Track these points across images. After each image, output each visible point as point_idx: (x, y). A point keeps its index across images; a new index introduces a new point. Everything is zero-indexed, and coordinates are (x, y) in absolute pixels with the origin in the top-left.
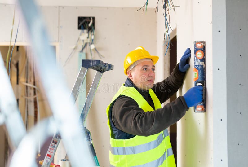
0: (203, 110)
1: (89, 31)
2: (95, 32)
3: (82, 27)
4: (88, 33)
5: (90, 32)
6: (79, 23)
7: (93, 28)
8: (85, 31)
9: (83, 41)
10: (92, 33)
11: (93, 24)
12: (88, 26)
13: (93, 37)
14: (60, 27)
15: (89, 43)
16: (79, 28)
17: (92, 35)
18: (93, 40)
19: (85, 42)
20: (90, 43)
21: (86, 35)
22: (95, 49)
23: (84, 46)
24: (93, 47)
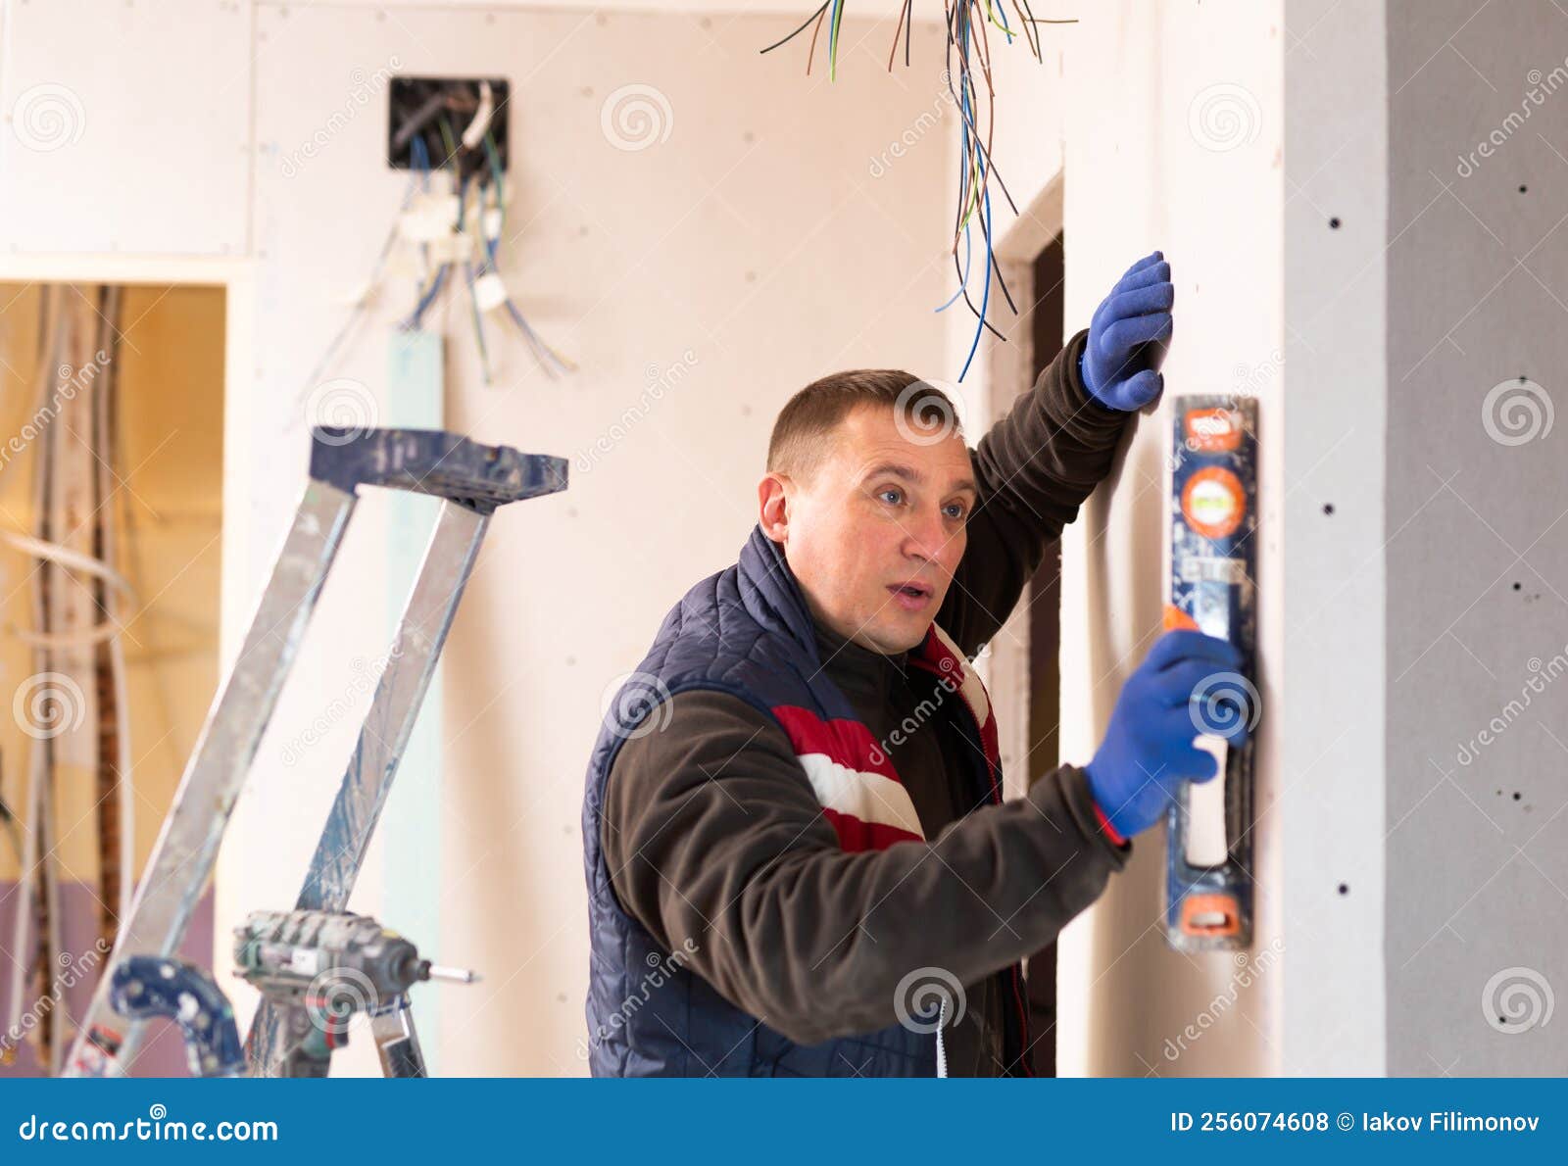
0: (1235, 930)
1: (464, 179)
2: (508, 186)
3: (418, 148)
4: (460, 191)
5: (473, 185)
6: (395, 125)
7: (493, 158)
8: (442, 180)
9: (425, 248)
10: (491, 195)
11: (499, 130)
12: (459, 141)
13: (493, 224)
14: (264, 148)
15: (467, 264)
16: (400, 157)
17: (485, 208)
18: (491, 246)
19: (440, 256)
20: (475, 266)
21: (447, 207)
22: (510, 310)
23: (428, 286)
24: (490, 292)
